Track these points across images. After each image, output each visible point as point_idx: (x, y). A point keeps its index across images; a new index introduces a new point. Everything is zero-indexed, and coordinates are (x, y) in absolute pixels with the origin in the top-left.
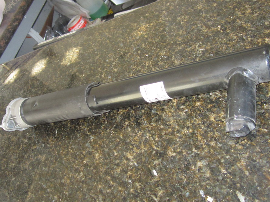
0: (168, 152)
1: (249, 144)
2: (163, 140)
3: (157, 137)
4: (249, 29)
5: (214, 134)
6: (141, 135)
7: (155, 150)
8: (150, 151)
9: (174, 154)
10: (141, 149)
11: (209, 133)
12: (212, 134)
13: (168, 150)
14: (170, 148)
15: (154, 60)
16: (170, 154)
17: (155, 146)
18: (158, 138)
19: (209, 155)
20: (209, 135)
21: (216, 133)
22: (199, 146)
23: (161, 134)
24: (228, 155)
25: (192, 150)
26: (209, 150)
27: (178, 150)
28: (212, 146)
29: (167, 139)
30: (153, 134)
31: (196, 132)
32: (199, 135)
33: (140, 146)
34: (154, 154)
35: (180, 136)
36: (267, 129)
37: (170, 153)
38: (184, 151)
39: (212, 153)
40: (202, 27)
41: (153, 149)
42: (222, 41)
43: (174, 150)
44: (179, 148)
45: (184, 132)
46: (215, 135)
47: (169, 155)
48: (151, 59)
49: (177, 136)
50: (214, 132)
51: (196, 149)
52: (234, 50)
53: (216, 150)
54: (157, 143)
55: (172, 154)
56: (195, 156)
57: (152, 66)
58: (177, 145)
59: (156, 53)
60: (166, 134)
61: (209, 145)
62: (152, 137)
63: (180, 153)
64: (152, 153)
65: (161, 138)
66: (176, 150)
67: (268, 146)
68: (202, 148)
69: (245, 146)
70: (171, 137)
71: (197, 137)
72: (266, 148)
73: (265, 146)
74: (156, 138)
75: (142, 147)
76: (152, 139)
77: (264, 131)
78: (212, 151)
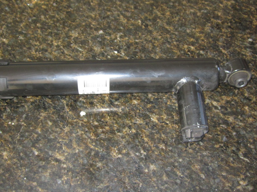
0: (111, 153)
1: (198, 148)
2: (101, 139)
3: (93, 135)
4: (172, 32)
5: (161, 136)
6: (69, 132)
7: (94, 151)
8: (88, 151)
9: (120, 156)
10: (74, 149)
11: (155, 134)
12: (158, 136)
13: (111, 151)
14: (113, 148)
15: (64, 40)
16: (115, 156)
17: (93, 145)
18: (95, 136)
19: (161, 158)
20: (156, 137)
21: (163, 136)
22: (148, 148)
23: (96, 131)
24: (180, 159)
25: (140, 152)
26: (160, 152)
27: (124, 151)
28: (162, 149)
29: (107, 138)
30: (87, 132)
31: (140, 132)
32: (145, 137)
33: (71, 145)
34: (94, 154)
35: (122, 136)
36: (211, 134)
37: (115, 154)
38: (131, 152)
39: (163, 155)
40: (119, 16)
41: (91, 149)
42: (146, 37)
43: (118, 151)
44: (125, 150)
45: (126, 131)
46: (163, 138)
47: (113, 156)
48: (60, 39)
49: (118, 135)
50: (160, 134)
51: (144, 151)
52: (162, 50)
53: (167, 153)
54: (95, 142)
55: (117, 155)
56: (146, 159)
57: (64, 47)
58: (121, 146)
59: (64, 32)
60: (103, 132)
61: (159, 147)
62: (86, 134)
63: (128, 154)
64: (91, 154)
65: (98, 136)
66: (122, 151)
67: (216, 151)
68: (152, 150)
69: (195, 150)
70: (111, 136)
71: (142, 138)
72: (214, 153)
73: (213, 151)
74: (91, 136)
75: (75, 146)
76: (86, 137)
77: (209, 136)
78: (163, 153)
